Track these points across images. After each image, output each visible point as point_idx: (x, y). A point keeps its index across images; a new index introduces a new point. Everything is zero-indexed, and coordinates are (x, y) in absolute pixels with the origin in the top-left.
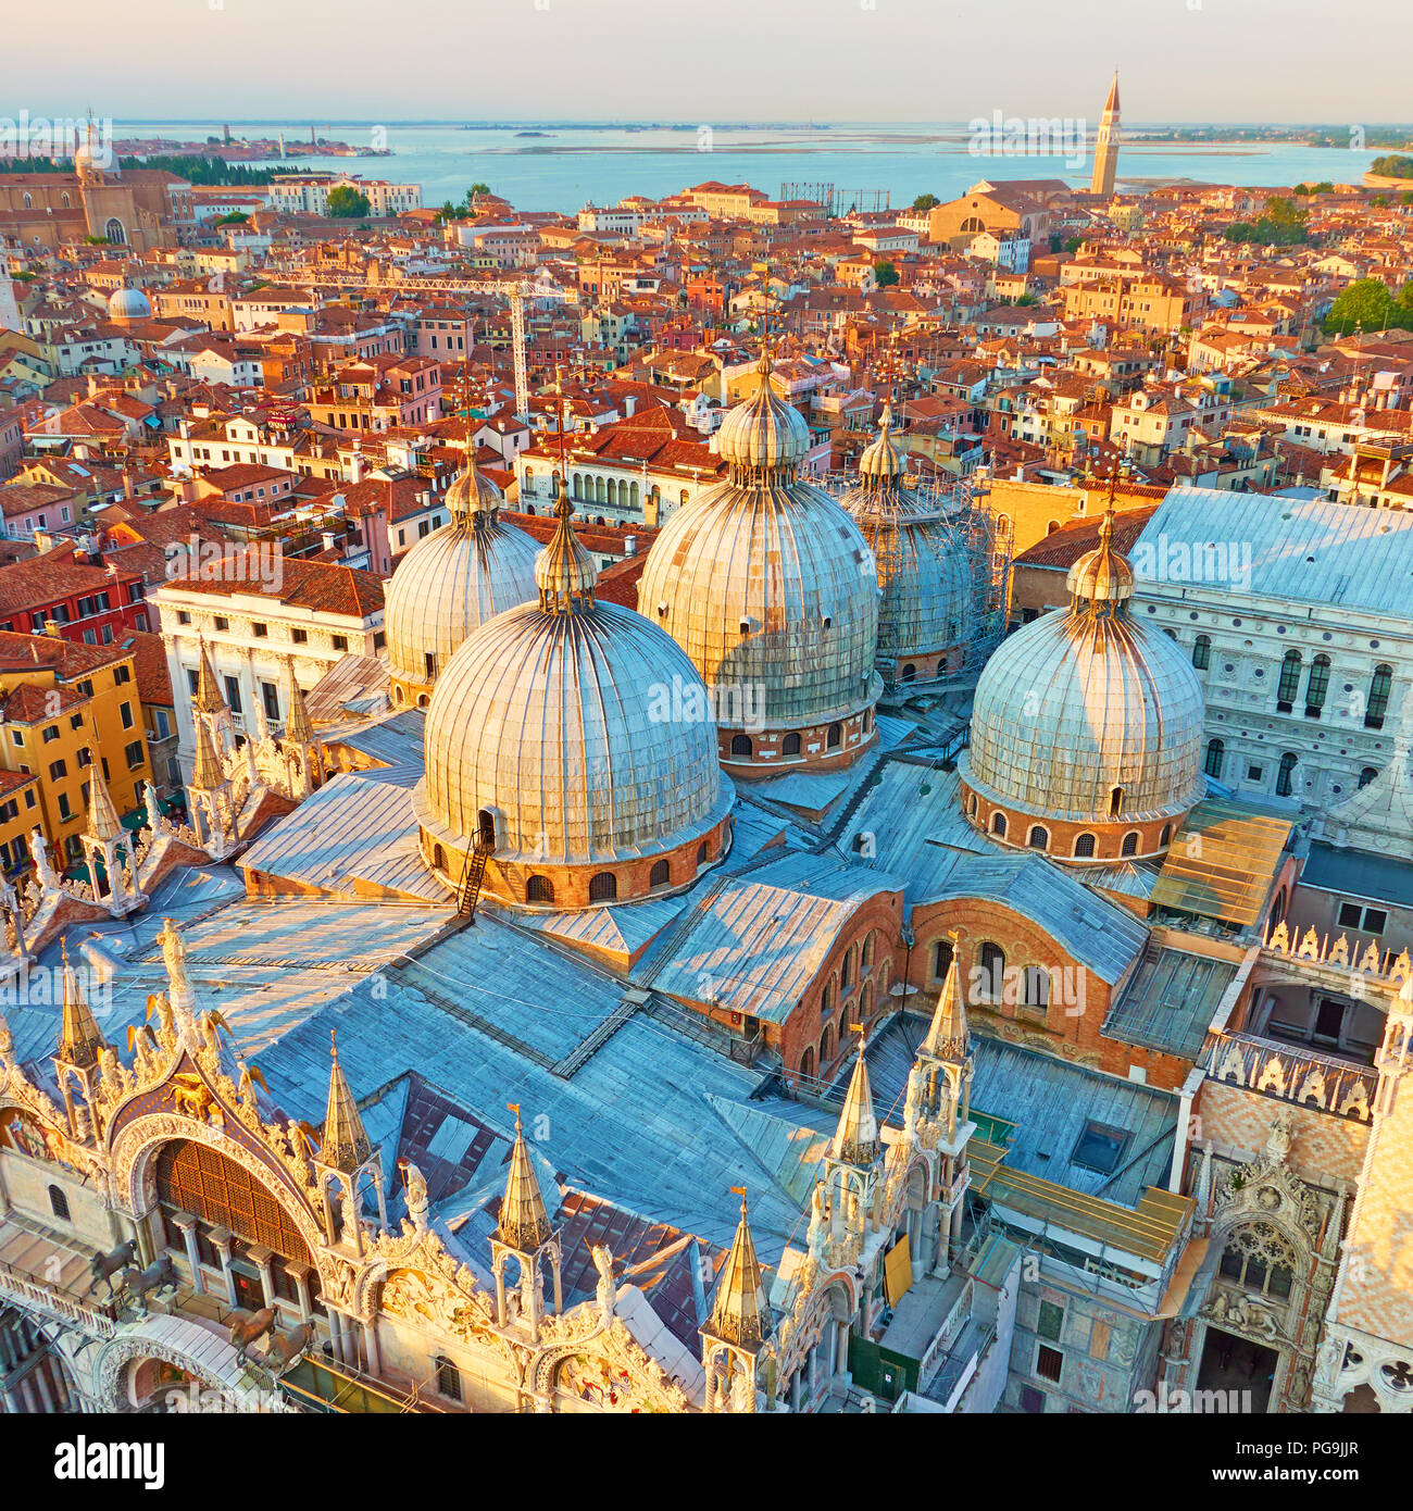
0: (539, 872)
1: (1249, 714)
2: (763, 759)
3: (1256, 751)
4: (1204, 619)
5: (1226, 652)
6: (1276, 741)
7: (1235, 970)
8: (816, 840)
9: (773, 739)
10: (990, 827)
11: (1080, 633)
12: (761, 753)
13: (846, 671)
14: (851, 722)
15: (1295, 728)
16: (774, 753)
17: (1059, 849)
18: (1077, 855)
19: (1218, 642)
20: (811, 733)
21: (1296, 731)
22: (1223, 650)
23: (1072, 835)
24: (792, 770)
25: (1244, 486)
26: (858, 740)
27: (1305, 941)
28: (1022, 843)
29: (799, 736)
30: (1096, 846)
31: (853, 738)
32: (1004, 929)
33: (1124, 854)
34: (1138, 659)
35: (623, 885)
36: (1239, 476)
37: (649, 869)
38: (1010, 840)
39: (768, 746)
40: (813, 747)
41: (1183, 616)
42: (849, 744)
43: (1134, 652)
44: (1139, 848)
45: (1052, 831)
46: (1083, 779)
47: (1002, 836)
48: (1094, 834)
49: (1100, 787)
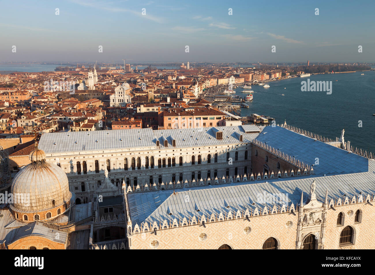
1: (72, 177)
3: (75, 184)
4: (57, 159)
5: (64, 165)
6: (79, 180)
7: (89, 230)
10: (23, 219)
11: (36, 169)
15: (82, 177)
17: (43, 218)
18: (47, 218)
19: (61, 164)
21: (83, 177)
22: (63, 165)
23: (45, 214)
25: (52, 131)
27: (102, 218)
28: (33, 220)
30: (51, 214)
32: (35, 242)
33: (58, 214)
34: (51, 171)
36: (51, 129)
38: (29, 220)
41: (53, 160)
43: (49, 170)
44: (61, 212)
45: (40, 215)
46: (45, 200)
47: (27, 220)
48: (50, 212)
49: (49, 201)
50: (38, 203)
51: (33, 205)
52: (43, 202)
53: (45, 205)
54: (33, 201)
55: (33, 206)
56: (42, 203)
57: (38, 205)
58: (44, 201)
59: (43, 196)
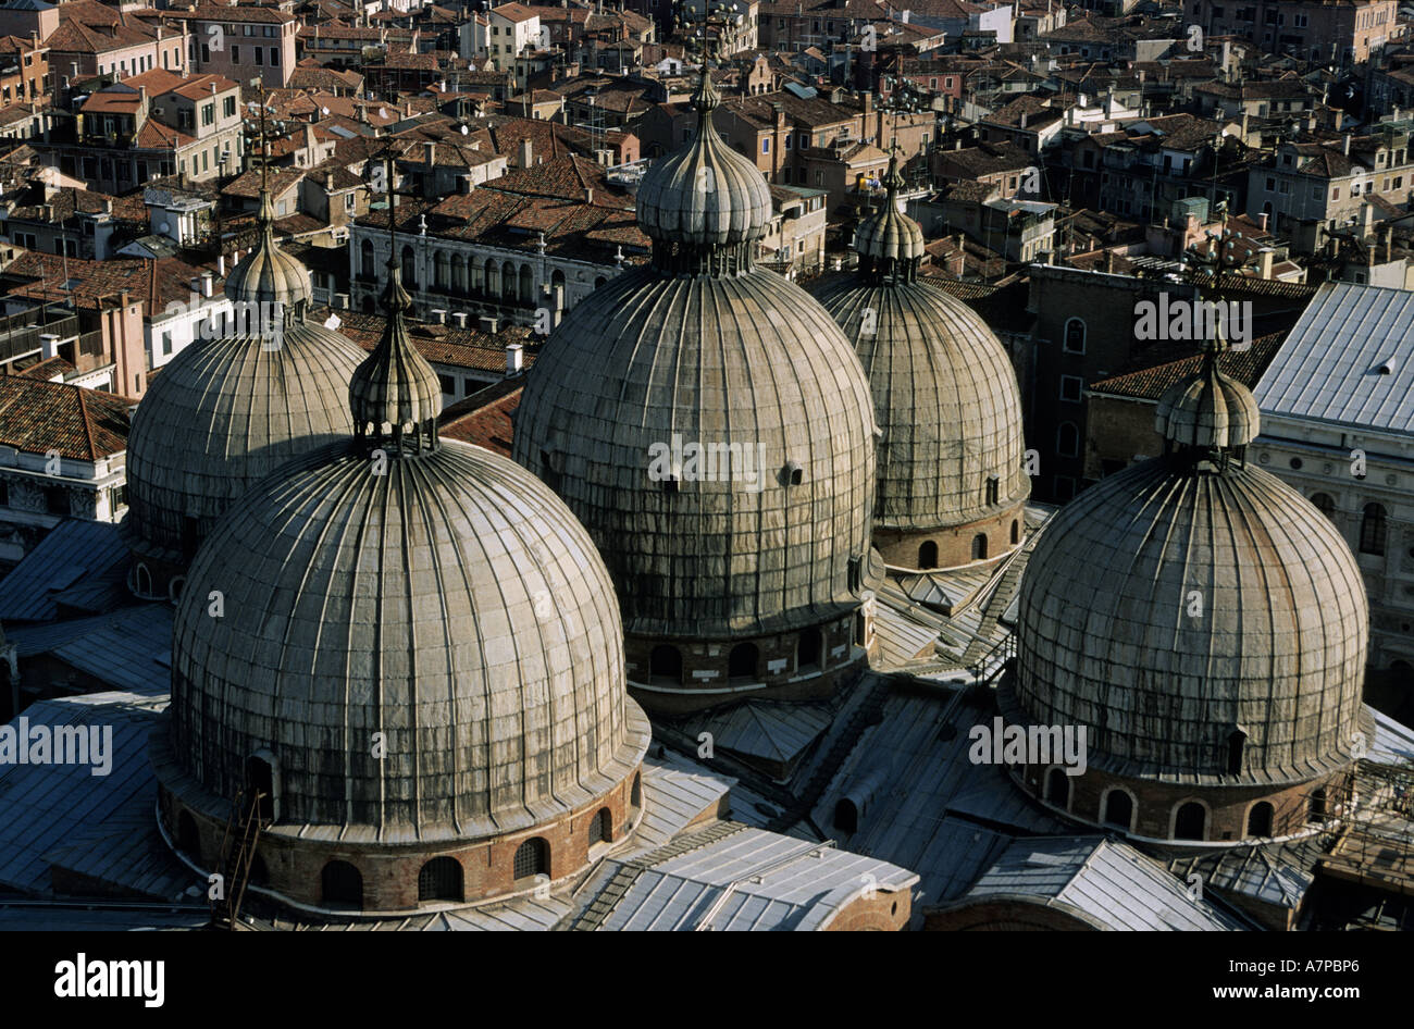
0: (341, 855)
2: (698, 683)
8: (779, 810)
9: (714, 652)
10: (1046, 792)
12: (696, 674)
13: (825, 550)
14: (834, 627)
16: (716, 674)
17: (1149, 825)
18: (1178, 836)
20: (772, 644)
22: (1402, 524)
23: (1170, 804)
24: (744, 701)
26: (846, 655)
28: (1094, 815)
29: (755, 649)
30: (1208, 821)
31: (837, 651)
33: (1251, 833)
35: (472, 878)
37: (513, 852)
38: (1075, 810)
39: (707, 663)
40: (776, 666)
42: (832, 661)
44: (1273, 826)
45: (1139, 798)
46: (1184, 717)
47: (1064, 805)
48: (1203, 803)
49: (1210, 729)
50: (1140, 720)
51: (1114, 723)
52: (1175, 725)
53: (1182, 748)
54: (1115, 700)
55: (1110, 731)
56: (1169, 728)
57: (1140, 731)
58: (1181, 721)
59: (1180, 681)
